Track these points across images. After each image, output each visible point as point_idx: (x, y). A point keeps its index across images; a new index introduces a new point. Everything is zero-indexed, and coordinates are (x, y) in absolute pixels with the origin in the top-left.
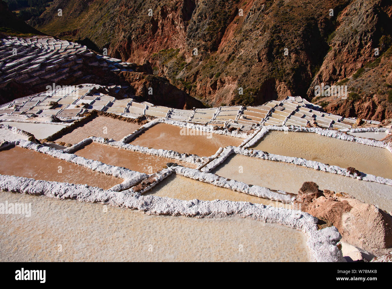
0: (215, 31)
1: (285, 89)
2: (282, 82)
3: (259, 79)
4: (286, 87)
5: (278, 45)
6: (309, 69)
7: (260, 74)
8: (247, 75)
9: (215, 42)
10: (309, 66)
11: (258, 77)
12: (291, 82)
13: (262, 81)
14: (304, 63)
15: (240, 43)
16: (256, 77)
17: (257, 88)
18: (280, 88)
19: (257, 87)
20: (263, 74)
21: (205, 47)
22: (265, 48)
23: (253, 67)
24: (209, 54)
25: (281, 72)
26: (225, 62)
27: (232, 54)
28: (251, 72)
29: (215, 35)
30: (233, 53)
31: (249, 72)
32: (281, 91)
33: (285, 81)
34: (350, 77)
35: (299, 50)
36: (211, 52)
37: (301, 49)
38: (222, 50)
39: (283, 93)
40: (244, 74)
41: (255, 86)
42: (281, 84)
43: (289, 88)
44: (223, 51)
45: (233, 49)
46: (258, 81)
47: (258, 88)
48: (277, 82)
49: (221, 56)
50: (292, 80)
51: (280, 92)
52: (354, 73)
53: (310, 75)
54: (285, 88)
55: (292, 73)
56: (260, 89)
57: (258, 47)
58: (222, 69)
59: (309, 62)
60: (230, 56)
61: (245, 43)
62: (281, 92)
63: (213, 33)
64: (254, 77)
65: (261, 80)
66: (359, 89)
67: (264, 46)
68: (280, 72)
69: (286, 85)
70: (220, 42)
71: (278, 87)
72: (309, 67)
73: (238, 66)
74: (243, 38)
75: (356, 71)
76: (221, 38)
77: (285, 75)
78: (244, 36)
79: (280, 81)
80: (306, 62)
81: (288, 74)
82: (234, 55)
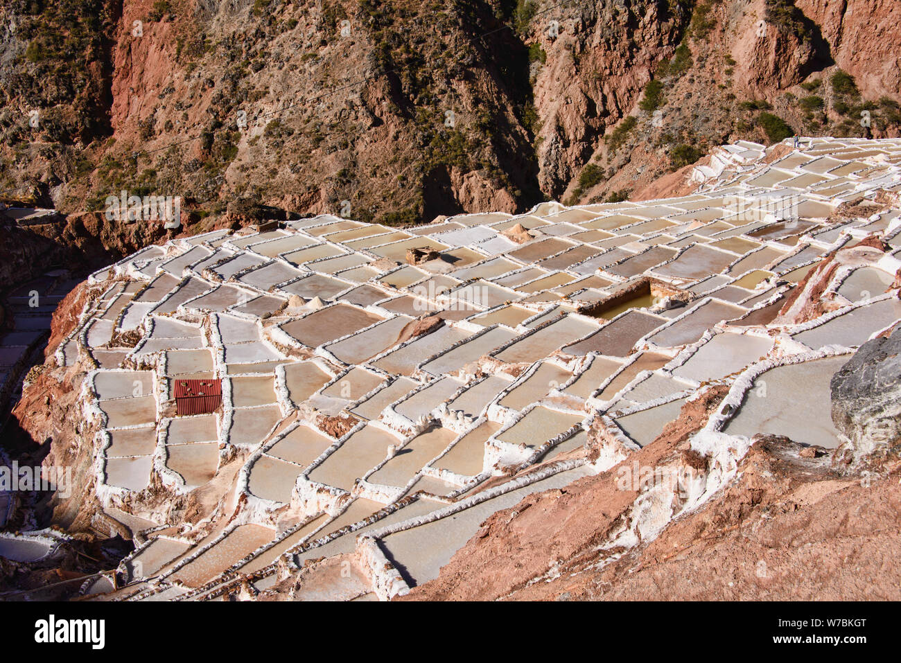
0: (68, 58)
1: (489, 191)
2: (469, 171)
3: (404, 178)
4: (485, 182)
5: (409, 61)
6: (512, 119)
7: (395, 161)
8: (354, 176)
9: (90, 102)
10: (510, 108)
11: (395, 172)
12: (495, 163)
13: (416, 181)
14: (496, 103)
15: (235, 85)
16: (387, 174)
17: (411, 206)
18: (468, 191)
19: (407, 204)
20: (407, 161)
21: (58, 128)
22: (376, 78)
23: (360, 147)
24: (78, 153)
25: (455, 144)
26: (197, 164)
27: (213, 129)
28: (361, 164)
29: (80, 75)
30: (218, 125)
31: (355, 164)
32: (473, 199)
33: (479, 167)
34: (635, 111)
35: (469, 66)
36: (86, 141)
37: (475, 64)
38: (151, 127)
39: (485, 202)
40: (343, 174)
41: (402, 203)
42: (468, 178)
43: (501, 185)
44: (157, 128)
45: (210, 111)
46: (403, 186)
47: (417, 208)
48: (455, 175)
49: (158, 145)
50: (493, 157)
51: (471, 203)
52: (640, 100)
53: (522, 134)
54: (484, 186)
55: (485, 137)
56: (421, 209)
57: (348, 80)
58: (205, 187)
59: (504, 98)
60: (209, 139)
61: (256, 80)
62: (476, 202)
63: (64, 69)
64: (382, 176)
65: (410, 179)
66: (685, 134)
67: (372, 70)
68: (450, 141)
69: (490, 176)
70: (108, 98)
71: (462, 191)
72: (511, 113)
73: (293, 159)
74: (237, 64)
75: (642, 93)
76: (108, 83)
77: (472, 149)
78: (233, 58)
79: (465, 170)
80: (499, 99)
81: (478, 143)
82: (225, 130)
